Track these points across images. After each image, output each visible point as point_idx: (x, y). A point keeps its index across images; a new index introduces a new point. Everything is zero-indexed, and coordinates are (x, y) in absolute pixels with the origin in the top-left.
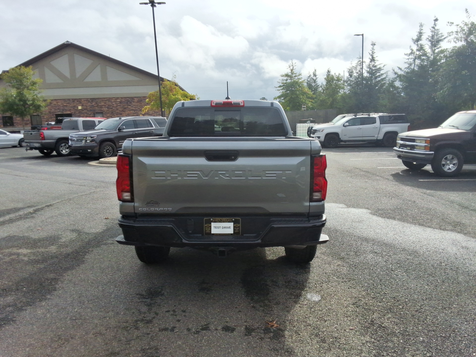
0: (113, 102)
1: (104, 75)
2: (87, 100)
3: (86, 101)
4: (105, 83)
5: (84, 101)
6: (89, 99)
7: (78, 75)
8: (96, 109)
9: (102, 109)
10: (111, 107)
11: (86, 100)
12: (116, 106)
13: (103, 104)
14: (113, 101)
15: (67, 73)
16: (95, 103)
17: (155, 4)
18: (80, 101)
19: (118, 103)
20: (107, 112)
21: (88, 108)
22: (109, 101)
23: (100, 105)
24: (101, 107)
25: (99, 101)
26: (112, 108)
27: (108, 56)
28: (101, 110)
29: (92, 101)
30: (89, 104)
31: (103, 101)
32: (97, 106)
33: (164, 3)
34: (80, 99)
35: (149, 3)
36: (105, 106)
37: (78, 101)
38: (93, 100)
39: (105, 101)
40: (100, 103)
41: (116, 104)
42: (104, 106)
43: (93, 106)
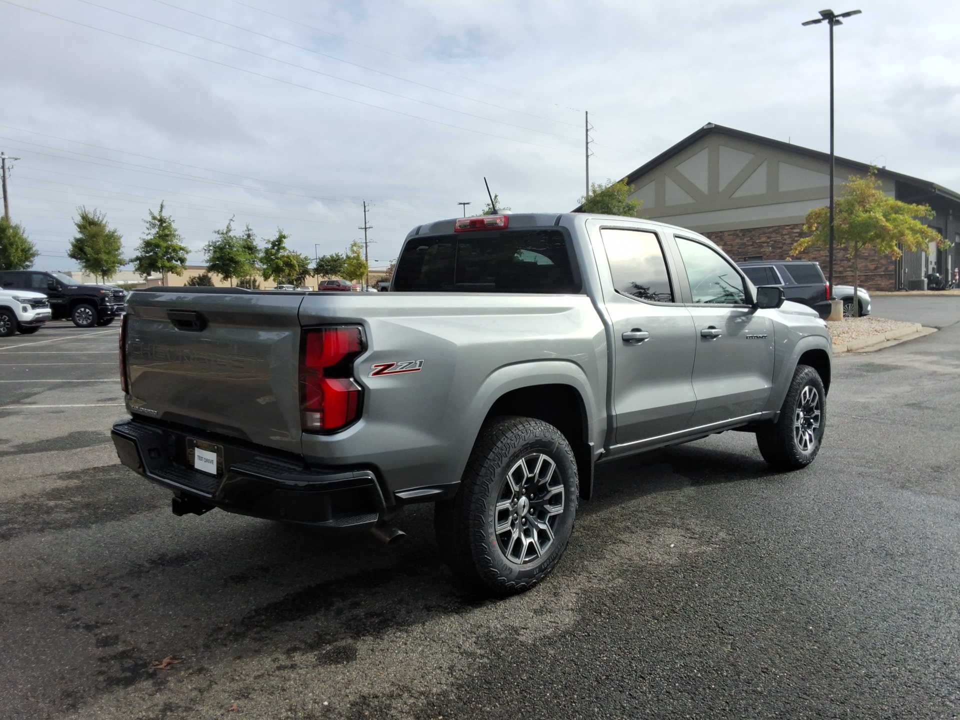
0: (785, 235)
1: (773, 181)
2: (734, 233)
3: (734, 235)
4: (774, 197)
5: (729, 235)
6: (738, 232)
7: (723, 185)
8: (750, 251)
9: (762, 250)
10: (781, 245)
11: (732, 233)
12: (790, 242)
13: (763, 239)
14: (785, 232)
15: (702, 184)
16: (749, 238)
17: (837, 19)
18: (721, 237)
19: (796, 237)
20: (772, 254)
21: (735, 249)
22: (777, 233)
23: (758, 241)
24: (760, 246)
25: (757, 235)
26: (782, 247)
27: (787, 142)
28: (759, 253)
29: (743, 235)
30: (738, 241)
31: (764, 233)
32: (751, 245)
33: (858, 12)
34: (721, 232)
35: (823, 19)
36: (768, 243)
37: (718, 237)
38: (745, 232)
39: (770, 233)
40: (759, 238)
41: (790, 238)
42: (766, 244)
43: (744, 244)
